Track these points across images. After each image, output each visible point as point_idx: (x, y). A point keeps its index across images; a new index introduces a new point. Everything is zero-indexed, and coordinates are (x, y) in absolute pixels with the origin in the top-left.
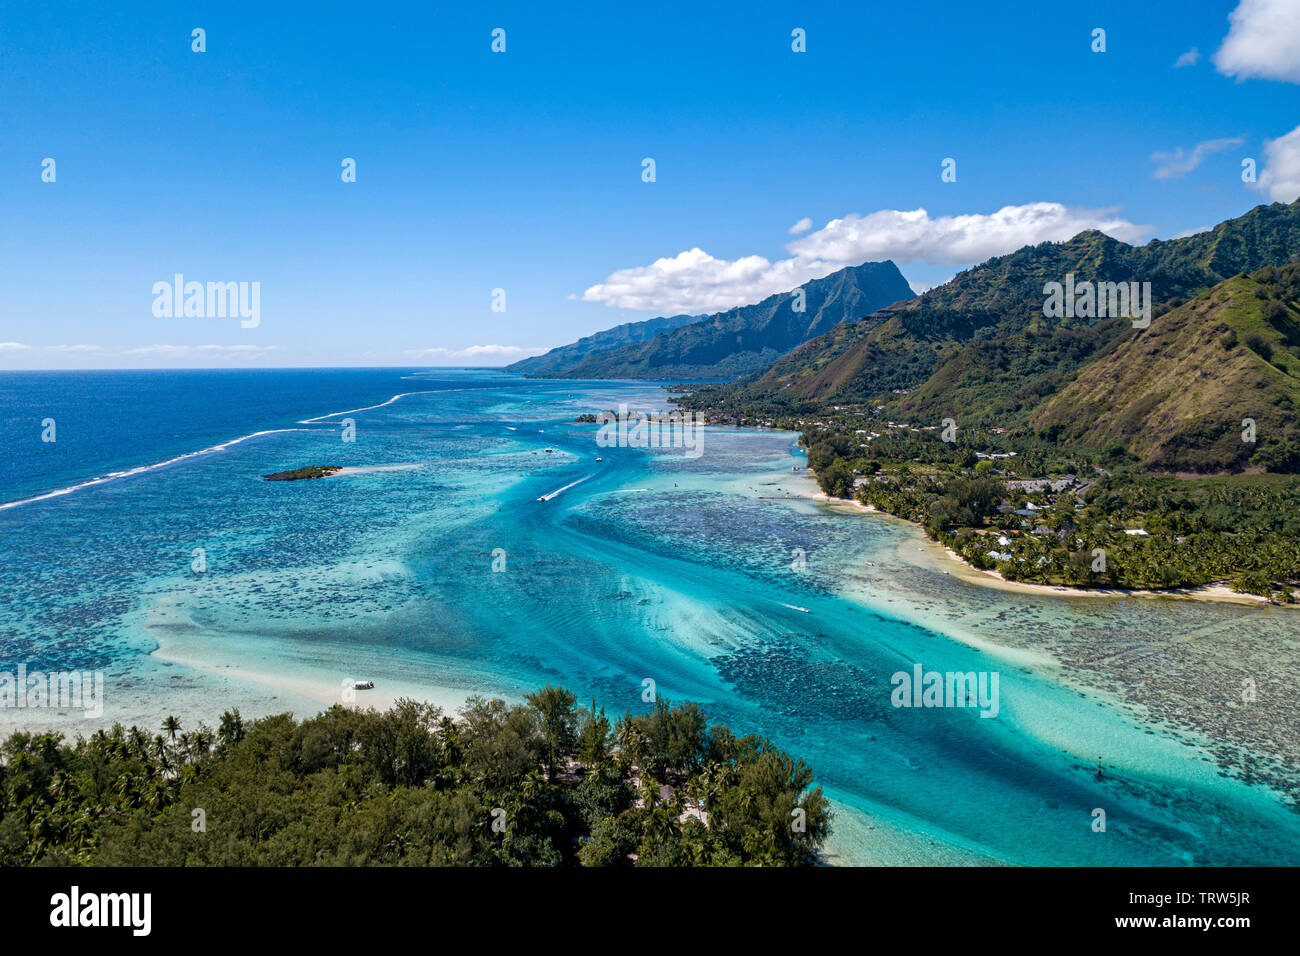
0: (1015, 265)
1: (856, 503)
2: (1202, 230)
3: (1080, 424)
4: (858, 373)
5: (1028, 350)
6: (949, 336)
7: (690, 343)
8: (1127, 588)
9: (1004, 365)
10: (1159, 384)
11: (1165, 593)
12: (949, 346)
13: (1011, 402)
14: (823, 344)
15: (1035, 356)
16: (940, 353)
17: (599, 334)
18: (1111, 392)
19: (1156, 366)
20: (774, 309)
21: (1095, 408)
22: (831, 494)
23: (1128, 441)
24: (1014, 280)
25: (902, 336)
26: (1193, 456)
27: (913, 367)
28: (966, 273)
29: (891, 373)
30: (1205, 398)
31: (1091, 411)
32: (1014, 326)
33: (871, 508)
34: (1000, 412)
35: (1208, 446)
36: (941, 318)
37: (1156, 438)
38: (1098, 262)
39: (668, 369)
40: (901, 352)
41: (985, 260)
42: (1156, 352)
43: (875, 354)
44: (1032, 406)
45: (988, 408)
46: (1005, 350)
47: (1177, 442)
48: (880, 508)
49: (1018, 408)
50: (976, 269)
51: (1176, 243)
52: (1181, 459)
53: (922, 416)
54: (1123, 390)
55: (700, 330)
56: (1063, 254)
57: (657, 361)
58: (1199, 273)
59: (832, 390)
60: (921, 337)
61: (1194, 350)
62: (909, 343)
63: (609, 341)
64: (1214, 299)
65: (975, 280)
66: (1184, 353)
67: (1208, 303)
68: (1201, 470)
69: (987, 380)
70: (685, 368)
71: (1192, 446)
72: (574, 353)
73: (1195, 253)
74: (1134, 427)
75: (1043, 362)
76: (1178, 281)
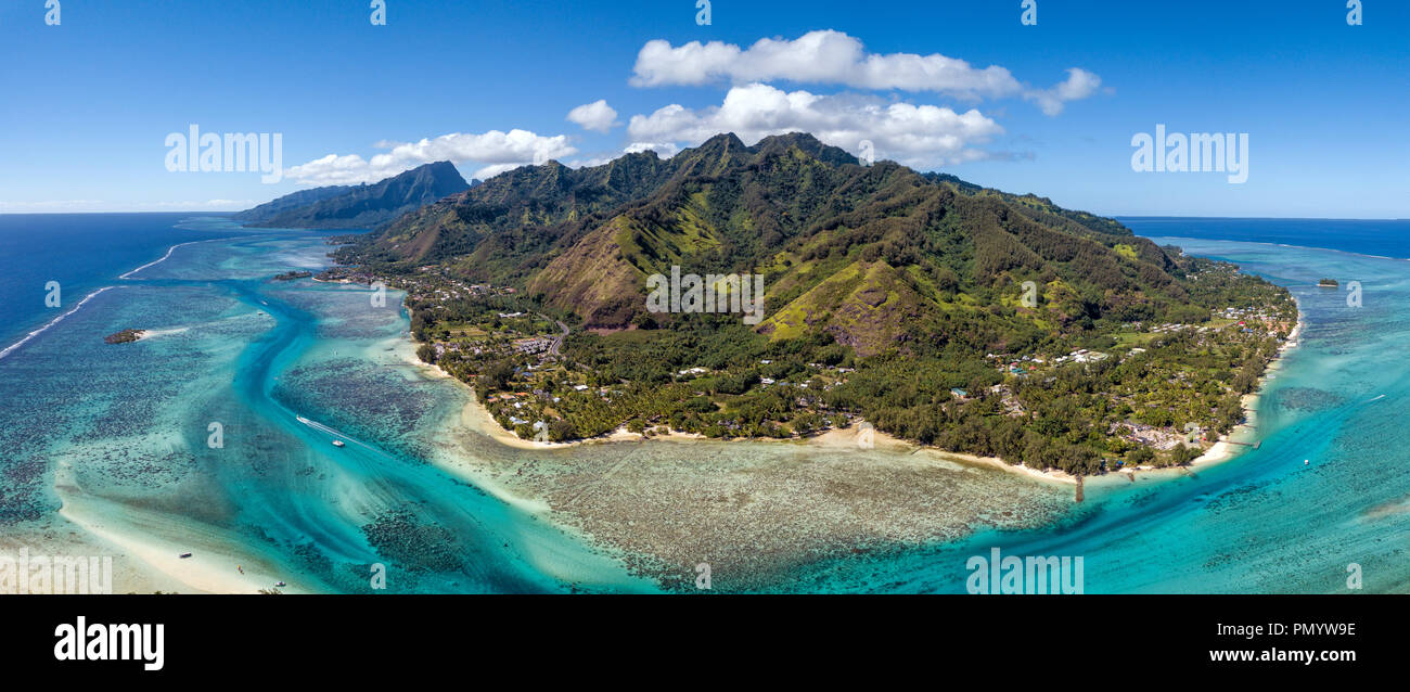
0: (515, 176)
1: (437, 367)
2: (604, 163)
3: (551, 294)
4: (435, 245)
5: (524, 237)
6: (482, 221)
7: (338, 206)
8: (579, 438)
9: (512, 247)
10: (589, 274)
11: (598, 439)
12: (483, 228)
13: (516, 272)
14: (414, 217)
15: (528, 241)
16: (478, 231)
17: (284, 197)
18: (566, 276)
19: (587, 262)
20: (386, 187)
21: (560, 285)
22: (424, 361)
23: (575, 307)
24: (516, 185)
25: (457, 221)
26: (606, 320)
27: (464, 241)
28: (490, 179)
29: (453, 244)
30: (610, 287)
31: (558, 287)
32: (517, 215)
33: (445, 374)
34: (511, 277)
35: (612, 315)
36: (478, 211)
37: (589, 307)
38: (556, 177)
39: (326, 222)
40: (457, 230)
41: (500, 173)
42: (586, 255)
43: (443, 233)
44: (527, 274)
45: (505, 273)
46: (512, 238)
47: (598, 313)
48: (451, 373)
49: (521, 274)
50: (495, 178)
51: (592, 169)
52: (601, 322)
53: (470, 277)
54: (572, 275)
55: (343, 199)
56: (540, 172)
57: (319, 216)
58: (603, 188)
59: (421, 254)
60: (467, 222)
61: (603, 256)
62: (462, 226)
63: (290, 201)
64: (611, 228)
65: (495, 184)
66: (599, 257)
67: (609, 229)
68: (610, 327)
69: (504, 256)
70: (336, 221)
71: (605, 314)
72: (271, 208)
73: (601, 175)
74: (578, 300)
75: (532, 245)
76: (594, 192)
